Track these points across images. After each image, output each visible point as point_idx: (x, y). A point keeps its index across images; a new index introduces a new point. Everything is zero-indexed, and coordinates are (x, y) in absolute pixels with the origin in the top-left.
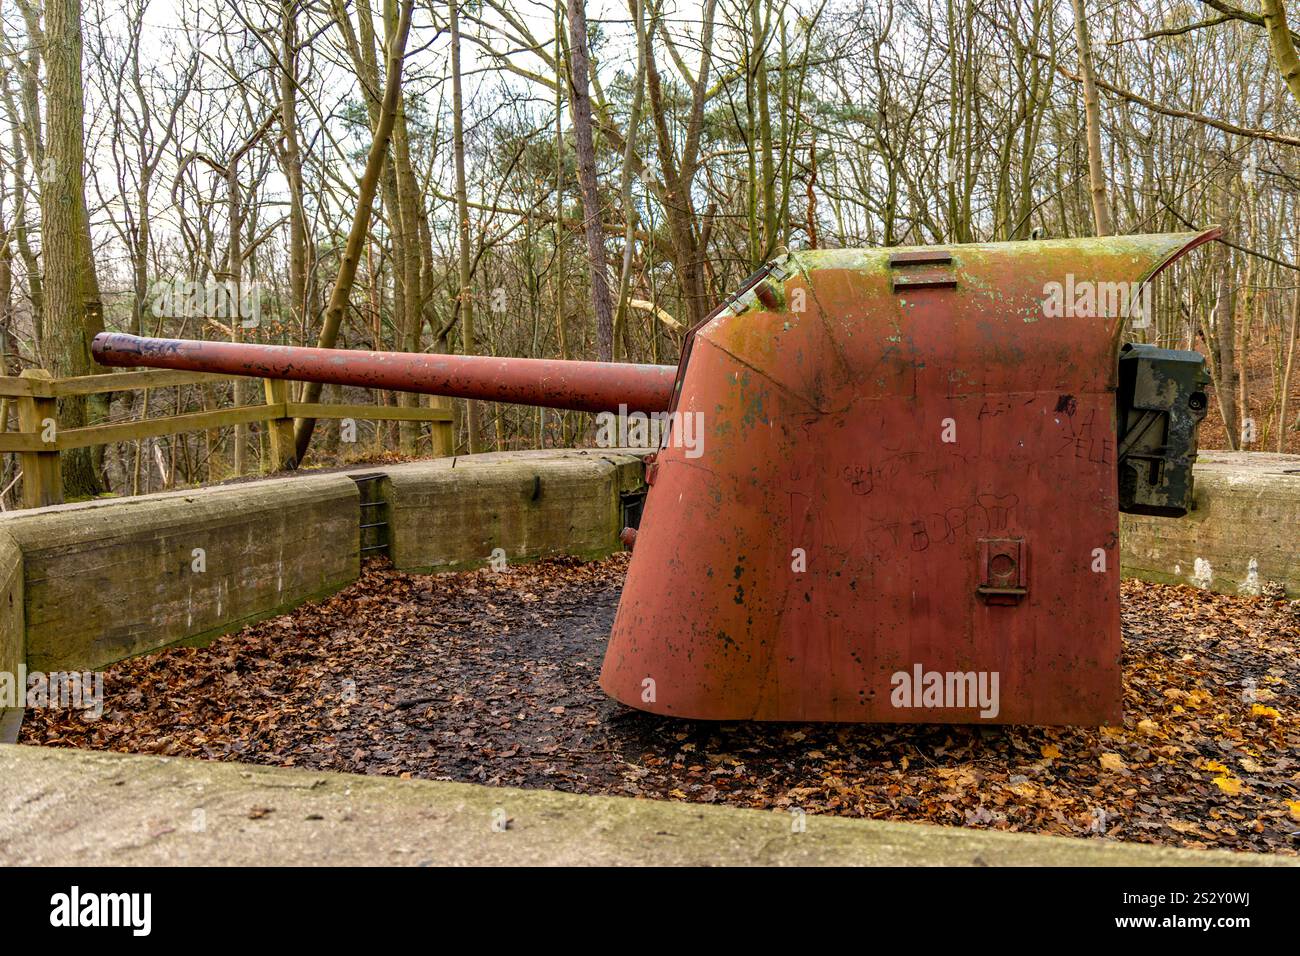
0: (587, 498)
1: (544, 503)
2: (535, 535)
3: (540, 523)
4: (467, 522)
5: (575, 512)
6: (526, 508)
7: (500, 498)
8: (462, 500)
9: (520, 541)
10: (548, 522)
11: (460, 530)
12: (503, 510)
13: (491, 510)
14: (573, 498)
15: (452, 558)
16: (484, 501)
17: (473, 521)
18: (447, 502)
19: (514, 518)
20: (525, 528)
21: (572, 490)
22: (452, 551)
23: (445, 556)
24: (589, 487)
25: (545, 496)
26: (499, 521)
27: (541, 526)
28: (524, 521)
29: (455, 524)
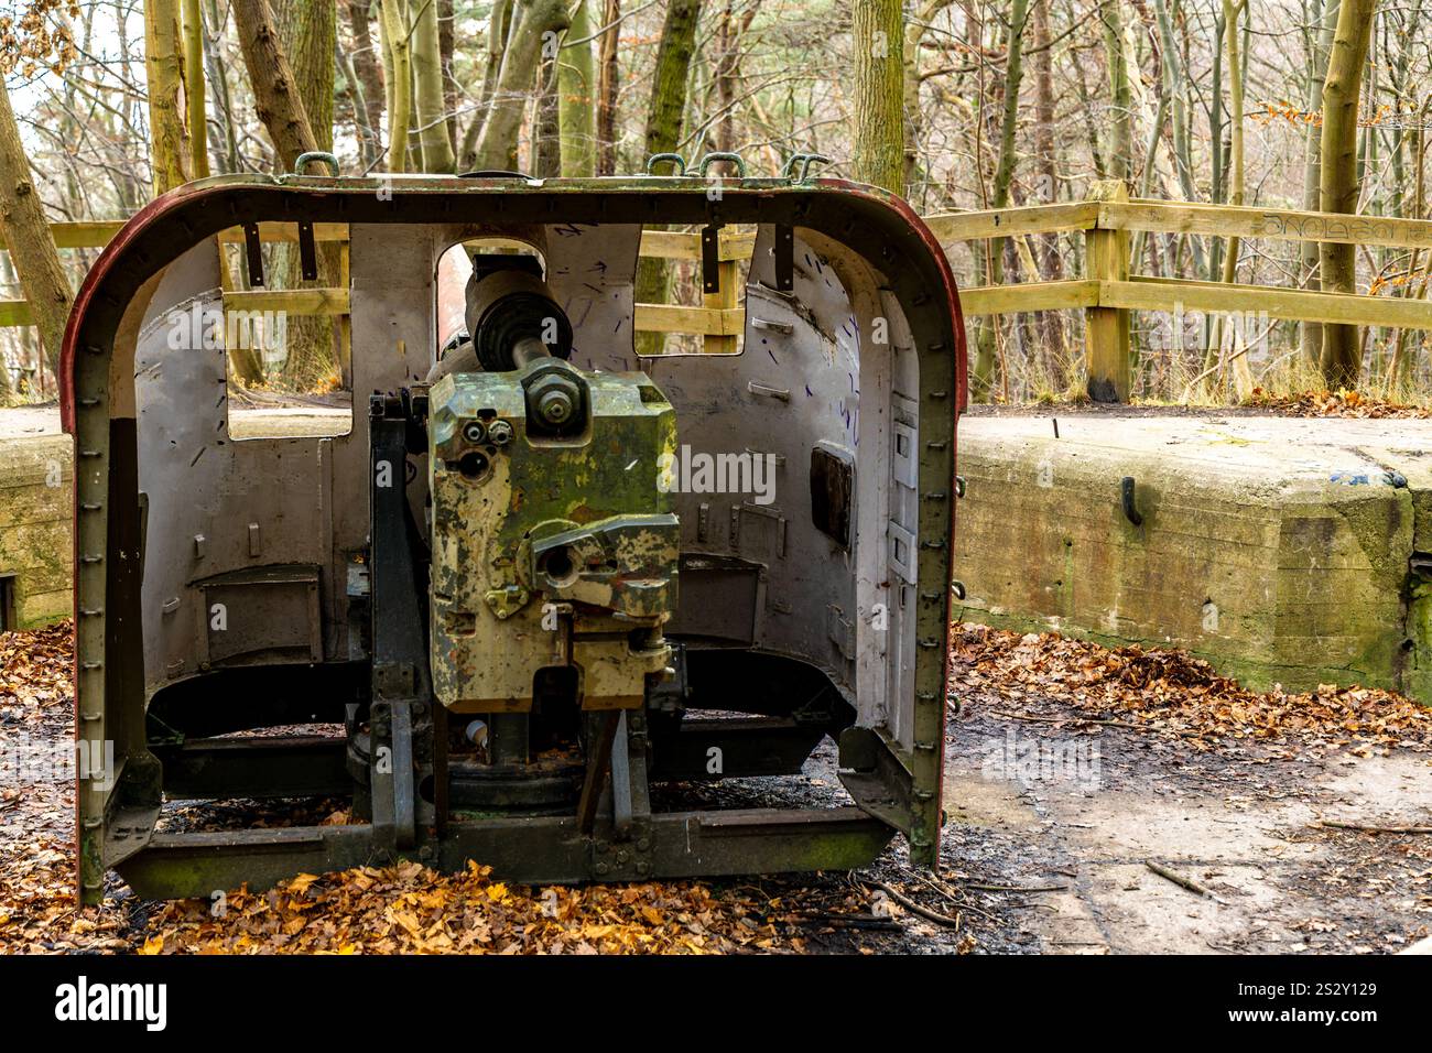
0: (1240, 545)
1: (1155, 537)
2: (1135, 597)
3: (1146, 574)
4: (1022, 541)
5: (1215, 570)
6: (1122, 539)
7: (1077, 509)
8: (1017, 499)
9: (1108, 601)
10: (1160, 577)
11: (1011, 554)
12: (1081, 534)
13: (1062, 530)
14: (1210, 540)
15: (994, 601)
16: (1052, 509)
17: (1032, 543)
18: (994, 498)
19: (1100, 553)
20: (1117, 578)
21: (1213, 521)
22: (996, 589)
23: (984, 594)
24: (1246, 523)
25: (1156, 522)
26: (1075, 553)
27: (1146, 584)
28: (1117, 564)
29: (1004, 541)
